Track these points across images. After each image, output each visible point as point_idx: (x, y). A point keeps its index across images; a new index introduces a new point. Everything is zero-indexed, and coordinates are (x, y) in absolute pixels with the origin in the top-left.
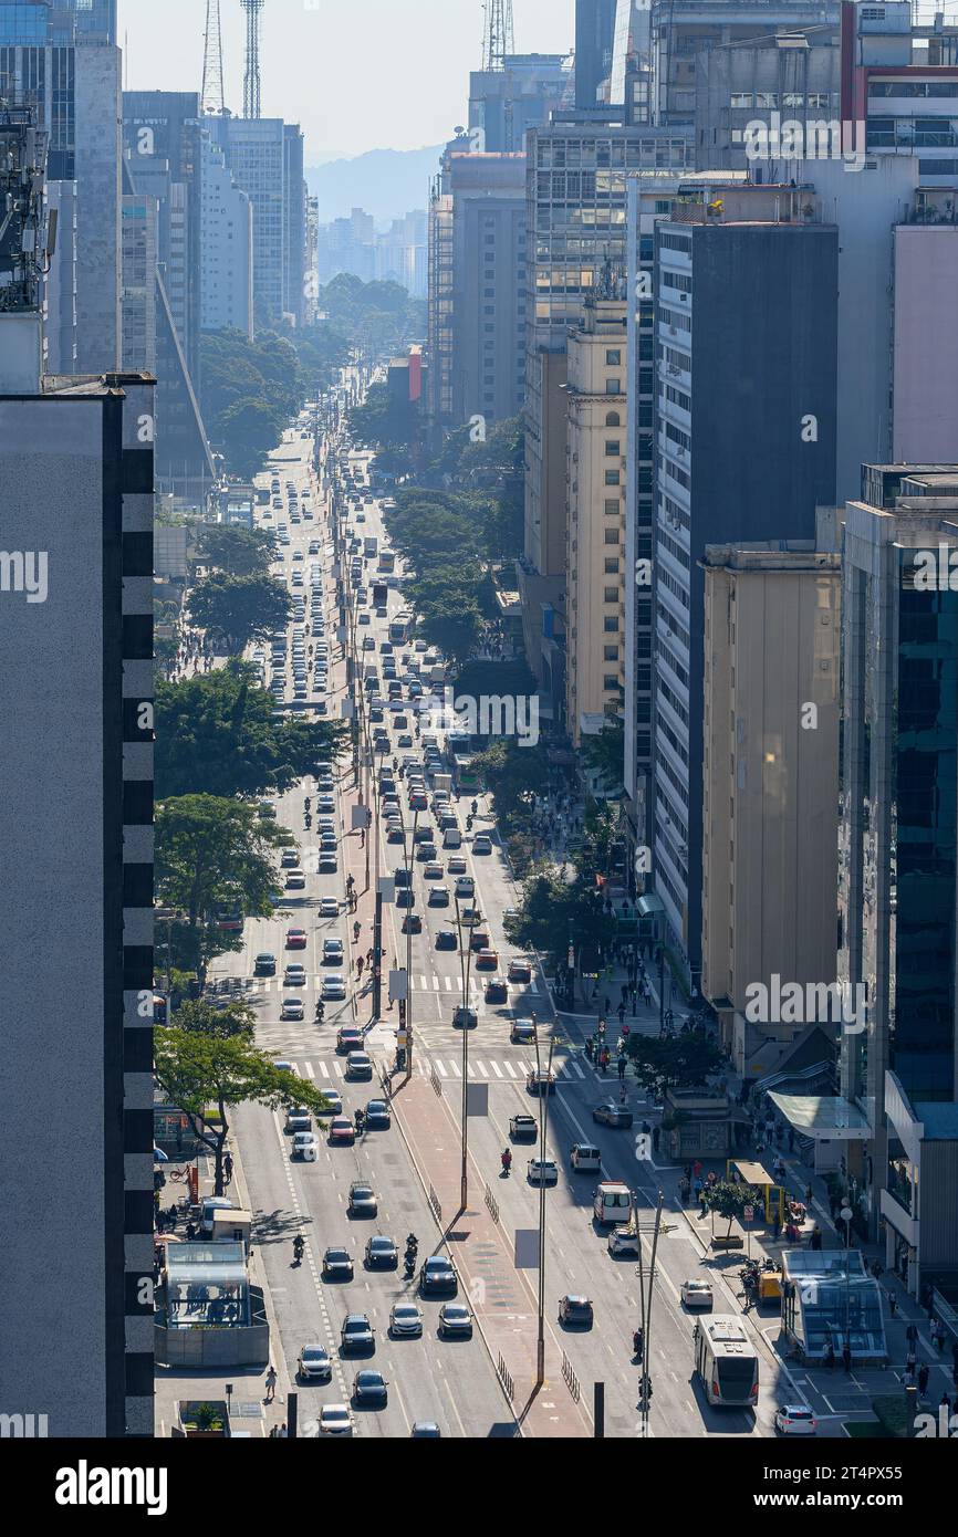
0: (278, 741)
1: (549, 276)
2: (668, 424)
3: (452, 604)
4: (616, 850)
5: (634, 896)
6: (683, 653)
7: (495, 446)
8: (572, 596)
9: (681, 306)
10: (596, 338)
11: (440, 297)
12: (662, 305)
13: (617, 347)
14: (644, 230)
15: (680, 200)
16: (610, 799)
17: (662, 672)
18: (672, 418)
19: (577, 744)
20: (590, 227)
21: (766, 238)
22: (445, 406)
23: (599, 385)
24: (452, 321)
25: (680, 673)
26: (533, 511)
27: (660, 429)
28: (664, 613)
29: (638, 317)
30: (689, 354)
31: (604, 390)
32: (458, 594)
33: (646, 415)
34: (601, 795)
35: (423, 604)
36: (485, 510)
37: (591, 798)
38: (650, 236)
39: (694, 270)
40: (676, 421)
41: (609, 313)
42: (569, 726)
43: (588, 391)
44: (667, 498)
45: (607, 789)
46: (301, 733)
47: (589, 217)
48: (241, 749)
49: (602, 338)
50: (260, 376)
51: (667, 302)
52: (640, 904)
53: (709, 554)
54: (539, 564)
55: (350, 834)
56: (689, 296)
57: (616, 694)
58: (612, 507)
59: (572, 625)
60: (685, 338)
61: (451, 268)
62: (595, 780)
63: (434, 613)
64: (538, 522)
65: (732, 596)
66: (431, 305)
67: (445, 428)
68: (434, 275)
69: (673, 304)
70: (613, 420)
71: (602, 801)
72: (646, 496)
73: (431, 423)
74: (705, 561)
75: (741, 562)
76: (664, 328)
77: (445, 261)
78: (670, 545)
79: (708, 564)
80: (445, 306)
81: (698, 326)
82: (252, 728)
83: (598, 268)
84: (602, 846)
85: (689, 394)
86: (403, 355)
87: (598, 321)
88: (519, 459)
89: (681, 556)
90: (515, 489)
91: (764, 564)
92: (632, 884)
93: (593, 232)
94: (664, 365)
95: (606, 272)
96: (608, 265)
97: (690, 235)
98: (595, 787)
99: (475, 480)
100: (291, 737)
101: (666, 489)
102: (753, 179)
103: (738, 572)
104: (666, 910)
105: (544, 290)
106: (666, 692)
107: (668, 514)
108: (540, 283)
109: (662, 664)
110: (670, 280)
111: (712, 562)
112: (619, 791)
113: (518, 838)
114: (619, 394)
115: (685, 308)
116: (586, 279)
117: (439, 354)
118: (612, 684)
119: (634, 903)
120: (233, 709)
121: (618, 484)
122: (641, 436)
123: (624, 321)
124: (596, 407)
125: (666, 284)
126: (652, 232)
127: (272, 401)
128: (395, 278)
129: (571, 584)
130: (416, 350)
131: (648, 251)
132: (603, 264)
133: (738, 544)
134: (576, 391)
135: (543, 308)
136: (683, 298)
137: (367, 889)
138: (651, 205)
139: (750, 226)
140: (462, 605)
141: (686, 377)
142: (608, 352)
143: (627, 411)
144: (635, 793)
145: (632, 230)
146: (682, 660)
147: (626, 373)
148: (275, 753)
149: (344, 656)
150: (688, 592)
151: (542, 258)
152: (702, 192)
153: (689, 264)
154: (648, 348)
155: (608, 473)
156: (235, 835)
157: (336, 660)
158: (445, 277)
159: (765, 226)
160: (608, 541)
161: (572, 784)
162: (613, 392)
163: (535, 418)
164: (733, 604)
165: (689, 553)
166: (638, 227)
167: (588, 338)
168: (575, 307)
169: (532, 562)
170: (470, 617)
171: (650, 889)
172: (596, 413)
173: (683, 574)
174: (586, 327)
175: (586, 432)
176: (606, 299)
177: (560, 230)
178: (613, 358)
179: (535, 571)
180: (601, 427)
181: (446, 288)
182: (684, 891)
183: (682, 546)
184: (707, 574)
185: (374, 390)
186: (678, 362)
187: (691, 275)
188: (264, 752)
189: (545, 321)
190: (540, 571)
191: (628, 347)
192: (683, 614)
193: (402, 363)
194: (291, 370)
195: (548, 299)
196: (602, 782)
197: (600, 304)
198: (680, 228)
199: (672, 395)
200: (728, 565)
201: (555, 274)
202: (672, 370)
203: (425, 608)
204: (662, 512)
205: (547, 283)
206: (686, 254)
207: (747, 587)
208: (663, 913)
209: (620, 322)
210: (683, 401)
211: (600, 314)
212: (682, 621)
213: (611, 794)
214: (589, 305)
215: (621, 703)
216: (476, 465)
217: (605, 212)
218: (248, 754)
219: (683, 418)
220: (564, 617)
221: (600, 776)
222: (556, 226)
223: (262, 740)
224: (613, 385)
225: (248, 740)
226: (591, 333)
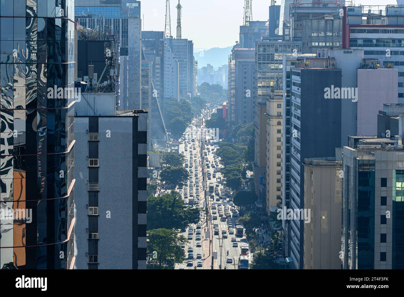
0: (185, 214)
1: (261, 83)
2: (294, 124)
3: (234, 175)
4: (280, 244)
5: (285, 257)
6: (298, 189)
7: (246, 131)
8: (268, 173)
9: (298, 92)
10: (274, 100)
11: (232, 89)
12: (292, 91)
13: (280, 103)
14: (287, 70)
15: (297, 62)
16: (278, 230)
17: (292, 194)
18: (295, 123)
19: (269, 215)
20: (273, 69)
21: (321, 72)
22: (233, 119)
23: (275, 114)
24: (235, 96)
25: (297, 194)
26: (257, 149)
27: (292, 126)
28: (293, 178)
29: (286, 94)
30: (300, 105)
31: (277, 115)
32: (236, 172)
33: (288, 122)
34: (276, 229)
35: (226, 175)
36: (244, 149)
37: (273, 230)
38: (289, 72)
39: (301, 81)
40: (296, 124)
41: (278, 93)
42: (267, 209)
43: (272, 115)
44: (294, 145)
45: (277, 227)
46: (191, 211)
47: (273, 66)
48: (174, 215)
49: (276, 100)
50: (181, 111)
51: (294, 90)
52: (286, 259)
53: (305, 161)
54: (259, 164)
55: (205, 240)
56: (300, 89)
57: (280, 201)
58: (279, 148)
59: (268, 181)
60: (299, 100)
61: (234, 81)
62: (274, 225)
63: (229, 177)
64: (258, 152)
65: (312, 173)
66: (229, 91)
67: (233, 126)
68: (230, 82)
69: (295, 91)
70: (279, 123)
71: (276, 231)
72: (288, 145)
73: (229, 124)
74: (304, 163)
75: (314, 163)
76: (293, 97)
77: (233, 79)
78: (295, 159)
79: (305, 164)
80: (233, 91)
81: (302, 97)
82: (177, 210)
83: (275, 81)
84: (276, 243)
85: (300, 116)
86: (221, 105)
87: (275, 96)
88: (253, 134)
89: (298, 162)
90: (252, 142)
91: (321, 164)
92: (284, 254)
93: (273, 71)
94: (293, 108)
95: (277, 82)
96: (278, 80)
97: (300, 72)
98: (274, 226)
99: (241, 140)
100: (188, 212)
101: (294, 143)
102: (318, 56)
103: (313, 166)
104: (294, 261)
105: (260, 87)
106: (294, 200)
107: (294, 150)
108: (259, 85)
109: (293, 192)
110: (295, 84)
111: (306, 163)
112: (281, 228)
113: (252, 241)
114: (281, 116)
115: (299, 92)
116: (272, 84)
117: (231, 105)
118: (279, 198)
119: (285, 259)
120: (172, 205)
121: (280, 141)
122: (287, 128)
123: (282, 96)
124: (274, 120)
125: (293, 85)
126: (290, 71)
127: (184, 118)
128: (219, 83)
129: (267, 170)
130: (225, 104)
131: (288, 76)
132: (276, 80)
133: (314, 158)
134: (269, 115)
135: (260, 92)
136: (298, 89)
137: (210, 255)
138: (289, 63)
139: (316, 69)
140: (237, 175)
141: (299, 111)
142: (278, 104)
143: (283, 121)
144: (285, 228)
145: (284, 70)
146: (298, 190)
147: (283, 110)
148: (184, 217)
149: (204, 190)
150: (300, 172)
151: (259, 78)
152: (304, 60)
153: (300, 80)
154: (288, 103)
155: (278, 138)
156: (172, 240)
157: (202, 191)
158: (233, 83)
159: (321, 69)
160: (278, 157)
161: (268, 226)
162: (279, 116)
163: (257, 123)
164: (312, 175)
165: (300, 161)
166: (286, 69)
167: (272, 100)
168: (269, 91)
169: (256, 163)
170: (239, 179)
171: (289, 256)
172: (274, 121)
173: (298, 167)
174: (272, 97)
175: (272, 127)
176: (277, 89)
177: (264, 70)
178: (279, 106)
179: (258, 166)
180: (276, 125)
181: (233, 86)
182: (298, 256)
183: (298, 159)
184: (305, 167)
185: (213, 115)
186: (297, 107)
187: (300, 83)
188: (180, 216)
189: (260, 95)
190: (259, 165)
191: (283, 103)
192: (298, 178)
193: (221, 107)
194: (190, 109)
195: (261, 89)
196: (276, 225)
197: (275, 91)
198: (297, 70)
199: (295, 116)
200: (311, 164)
201: (263, 83)
202: (295, 109)
203: (227, 176)
204: (293, 149)
205: (261, 85)
206: (299, 77)
207: (316, 171)
208: (293, 262)
209: (281, 96)
210: (298, 118)
211: (275, 94)
212: (298, 180)
213: (279, 229)
214: (272, 91)
215: (281, 203)
216: (241, 136)
217: (277, 65)
218: (176, 217)
219: (298, 123)
220: (266, 179)
221: (276, 224)
222: (263, 69)
223: (180, 213)
224: (279, 114)
225: (176, 213)
226: (273, 99)
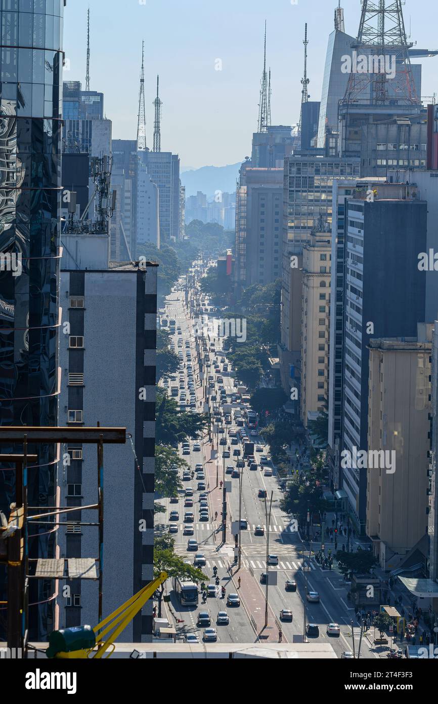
0: (179, 422)
1: (293, 221)
2: (351, 286)
3: (249, 363)
4: (325, 471)
5: (333, 491)
6: (358, 386)
7: (265, 295)
8: (304, 360)
9: (358, 235)
10: (316, 249)
12: (348, 235)
13: (325, 253)
14: (340, 202)
15: (357, 189)
16: (321, 448)
17: (347, 394)
18: (353, 283)
19: (306, 424)
20: (311, 201)
21: (396, 206)
22: (242, 277)
23: (317, 269)
24: (245, 241)
25: (356, 394)
26: (286, 324)
27: (347, 288)
28: (348, 368)
29: (337, 240)
30: (362, 256)
31: (319, 271)
32: (252, 359)
33: (341, 282)
34: (317, 446)
35: (237, 363)
36: (261, 323)
37: (312, 448)
38: (343, 205)
39: (365, 219)
40: (355, 285)
41: (322, 238)
42: (302, 416)
43: (312, 271)
44: (350, 318)
45: (320, 444)
46: (189, 418)
47: (311, 196)
48: (163, 424)
49: (319, 249)
50: (162, 263)
51: (351, 233)
52: (336, 493)
53: (371, 342)
54: (288, 346)
55: (208, 462)
56: (362, 231)
57: (323, 403)
58: (322, 322)
59: (304, 373)
60: (360, 248)
61: (246, 218)
62: (314, 440)
63: (242, 367)
64: (288, 328)
65: (382, 361)
67: (243, 287)
68: (238, 220)
69: (354, 235)
70: (323, 284)
71: (318, 449)
72: (340, 317)
73: (236, 285)
74: (369, 346)
75: (386, 346)
76: (349, 244)
77: (243, 215)
78: (352, 339)
79: (371, 347)
80: (243, 234)
81: (366, 243)
82: (168, 416)
83: (316, 219)
84: (318, 469)
85: (362, 273)
87: (317, 242)
88: (276, 300)
89: (357, 344)
90: (275, 313)
91: (395, 347)
92: (332, 485)
93: (312, 204)
94: (350, 261)
95: (320, 220)
96: (321, 217)
97: (362, 205)
98: (314, 443)
99: (257, 310)
100: (185, 420)
101: (350, 314)
102: (389, 180)
103: (384, 351)
104: (348, 497)
105: (291, 227)
106: (349, 402)
107: (351, 325)
108: (289, 225)
109: (347, 390)
110: (353, 224)
111: (373, 346)
112: (326, 445)
113: (282, 465)
114: (325, 273)
115: (361, 235)
116: (310, 223)
117: (240, 255)
118: (321, 398)
119: (333, 493)
120: (160, 408)
121: (325, 312)
122: (337, 291)
123: (329, 242)
124: (315, 278)
125: (351, 226)
126: (343, 203)
127: (167, 274)
128: (216, 221)
129: (303, 355)
131: (342, 210)
132: (319, 217)
133: (384, 338)
134: (307, 272)
135: (291, 236)
136: (359, 231)
137: (217, 486)
138: (343, 191)
139: (389, 201)
140: (254, 364)
141: (360, 266)
142: (321, 255)
143: (331, 279)
144: (333, 446)
145: (334, 202)
146: (357, 388)
147: (331, 264)
148: (178, 427)
150: (360, 359)
151: (290, 215)
152: (367, 186)
153: (363, 217)
154: (342, 253)
155: (320, 307)
156: (162, 462)
158: (243, 222)
159: (395, 200)
160: (320, 337)
161: (303, 442)
162: (323, 272)
163: (287, 282)
164: (382, 364)
165: (361, 342)
166: (337, 201)
167: (312, 248)
168: (306, 236)
169: (285, 345)
170: (257, 369)
171: (341, 488)
172: (315, 281)
173: (358, 352)
174: (311, 244)
175: (311, 290)
176: (320, 232)
177: (298, 202)
178: (323, 258)
179: (286, 349)
180: (317, 287)
182: (357, 490)
183: (357, 339)
184: (370, 351)
185: (211, 270)
186: (357, 259)
187: (363, 221)
188: (173, 426)
189: (292, 241)
190: (288, 349)
191: (332, 251)
192: (358, 369)
193: (223, 259)
194: (175, 261)
195: (293, 231)
196: (318, 441)
197: (318, 234)
198: (358, 201)
199: (353, 274)
200: (380, 348)
201: (296, 221)
202: (353, 263)
203: (238, 365)
204: (348, 324)
205: (293, 224)
206: (360, 213)
207: (388, 358)
208: (347, 498)
209: (326, 242)
210: (359, 276)
211: (318, 238)
212: (357, 371)
213: (321, 446)
214: (313, 234)
215: (327, 407)
216: (256, 303)
217: (318, 195)
218: (166, 427)
219: (359, 284)
220: (300, 370)
221: (317, 438)
222: (297, 200)
223: (172, 421)
224: (323, 270)
225: (166, 421)
226: (314, 246)
